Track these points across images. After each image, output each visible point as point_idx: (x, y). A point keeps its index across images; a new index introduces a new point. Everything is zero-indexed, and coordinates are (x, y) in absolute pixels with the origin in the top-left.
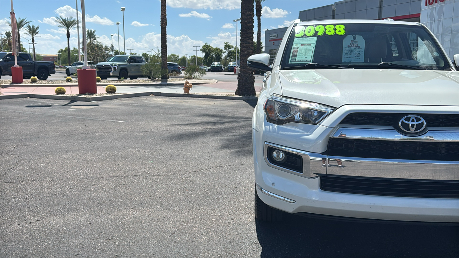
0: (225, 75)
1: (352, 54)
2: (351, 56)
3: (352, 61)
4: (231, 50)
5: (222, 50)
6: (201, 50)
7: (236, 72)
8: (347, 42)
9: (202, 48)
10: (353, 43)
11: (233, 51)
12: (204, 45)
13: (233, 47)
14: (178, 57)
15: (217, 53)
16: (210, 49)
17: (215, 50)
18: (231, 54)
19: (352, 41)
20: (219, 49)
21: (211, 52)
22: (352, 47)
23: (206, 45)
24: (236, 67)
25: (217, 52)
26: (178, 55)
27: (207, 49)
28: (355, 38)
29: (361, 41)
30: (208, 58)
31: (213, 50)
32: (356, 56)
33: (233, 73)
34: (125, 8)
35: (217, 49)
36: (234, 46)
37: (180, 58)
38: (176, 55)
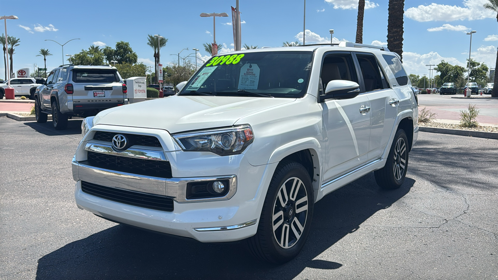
0: (452, 98)
1: (248, 81)
2: (247, 83)
3: (247, 89)
4: (476, 68)
5: (463, 68)
6: (435, 69)
7: (467, 95)
8: (244, 70)
9: (437, 67)
10: (249, 71)
11: (478, 69)
12: (440, 63)
13: (479, 64)
14: (418, 78)
15: (456, 72)
16: (447, 67)
17: (454, 69)
18: (476, 73)
19: (248, 70)
20: (460, 67)
21: (449, 71)
22: (247, 75)
23: (442, 62)
24: (467, 89)
25: (456, 70)
26: (418, 76)
27: (443, 68)
28: (251, 67)
29: (256, 69)
30: (444, 78)
31: (451, 68)
32: (250, 84)
33: (463, 96)
34: (333, 30)
35: (457, 68)
36: (481, 63)
37: (420, 78)
38: (415, 76)
